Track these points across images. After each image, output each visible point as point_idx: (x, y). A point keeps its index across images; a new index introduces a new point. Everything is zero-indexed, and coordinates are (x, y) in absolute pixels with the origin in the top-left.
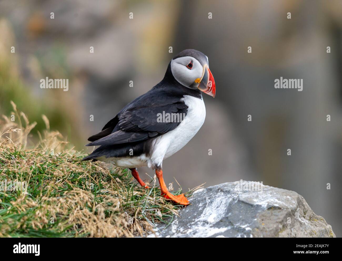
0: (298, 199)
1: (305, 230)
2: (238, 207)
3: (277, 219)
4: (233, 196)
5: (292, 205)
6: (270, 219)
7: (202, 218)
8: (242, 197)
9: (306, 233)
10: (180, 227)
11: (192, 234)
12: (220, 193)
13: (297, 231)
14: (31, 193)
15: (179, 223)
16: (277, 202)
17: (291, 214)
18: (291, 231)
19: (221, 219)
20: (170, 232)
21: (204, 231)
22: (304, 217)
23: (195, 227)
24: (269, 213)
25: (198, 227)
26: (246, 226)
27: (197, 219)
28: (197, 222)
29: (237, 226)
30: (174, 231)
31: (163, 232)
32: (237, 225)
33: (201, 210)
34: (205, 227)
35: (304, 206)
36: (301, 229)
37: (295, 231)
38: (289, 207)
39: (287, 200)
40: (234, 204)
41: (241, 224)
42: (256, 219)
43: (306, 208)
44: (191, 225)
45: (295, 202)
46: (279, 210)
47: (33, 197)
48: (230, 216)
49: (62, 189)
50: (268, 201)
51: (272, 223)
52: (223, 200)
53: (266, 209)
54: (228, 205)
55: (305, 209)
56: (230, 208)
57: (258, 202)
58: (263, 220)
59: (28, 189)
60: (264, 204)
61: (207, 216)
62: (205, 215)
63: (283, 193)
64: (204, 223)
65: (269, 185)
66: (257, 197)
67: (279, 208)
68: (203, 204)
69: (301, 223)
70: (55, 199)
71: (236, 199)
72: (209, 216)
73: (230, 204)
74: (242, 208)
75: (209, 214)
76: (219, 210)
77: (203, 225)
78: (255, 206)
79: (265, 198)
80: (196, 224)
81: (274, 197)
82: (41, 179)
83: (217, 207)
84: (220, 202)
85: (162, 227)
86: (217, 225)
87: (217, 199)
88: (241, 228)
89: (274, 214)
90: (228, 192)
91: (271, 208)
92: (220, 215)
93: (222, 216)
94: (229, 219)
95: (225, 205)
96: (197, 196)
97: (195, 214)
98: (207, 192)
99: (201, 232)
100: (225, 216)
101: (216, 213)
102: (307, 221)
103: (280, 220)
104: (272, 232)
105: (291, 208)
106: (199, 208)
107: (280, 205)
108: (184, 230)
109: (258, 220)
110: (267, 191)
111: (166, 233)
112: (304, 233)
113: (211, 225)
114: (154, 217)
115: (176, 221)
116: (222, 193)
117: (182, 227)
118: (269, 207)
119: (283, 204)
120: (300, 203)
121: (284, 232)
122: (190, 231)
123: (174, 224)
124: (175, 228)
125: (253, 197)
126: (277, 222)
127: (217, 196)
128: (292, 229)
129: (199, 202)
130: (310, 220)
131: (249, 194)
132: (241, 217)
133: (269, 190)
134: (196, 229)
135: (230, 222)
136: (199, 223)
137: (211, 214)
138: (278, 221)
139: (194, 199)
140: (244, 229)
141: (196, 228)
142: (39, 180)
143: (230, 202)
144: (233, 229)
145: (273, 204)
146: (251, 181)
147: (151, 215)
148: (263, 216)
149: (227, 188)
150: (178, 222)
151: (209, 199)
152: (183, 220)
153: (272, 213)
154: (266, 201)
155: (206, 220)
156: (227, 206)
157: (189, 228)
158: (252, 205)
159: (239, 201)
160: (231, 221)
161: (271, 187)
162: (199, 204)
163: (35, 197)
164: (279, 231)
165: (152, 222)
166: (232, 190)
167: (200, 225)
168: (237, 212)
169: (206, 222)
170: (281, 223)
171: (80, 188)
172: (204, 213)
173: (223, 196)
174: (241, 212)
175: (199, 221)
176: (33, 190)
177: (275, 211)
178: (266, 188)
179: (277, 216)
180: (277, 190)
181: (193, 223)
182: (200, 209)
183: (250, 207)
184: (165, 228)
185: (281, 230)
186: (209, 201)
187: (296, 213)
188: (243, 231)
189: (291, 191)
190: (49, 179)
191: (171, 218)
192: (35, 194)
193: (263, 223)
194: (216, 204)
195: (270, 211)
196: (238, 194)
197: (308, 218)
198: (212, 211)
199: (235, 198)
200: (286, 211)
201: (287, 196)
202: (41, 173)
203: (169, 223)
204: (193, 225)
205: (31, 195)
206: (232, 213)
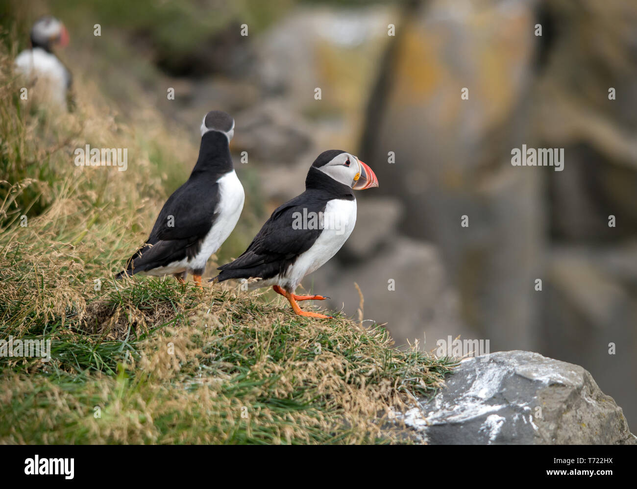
0: (584, 375)
1: (593, 413)
2: (514, 381)
3: (561, 398)
4: (508, 369)
5: (578, 382)
6: (552, 398)
7: (471, 392)
8: (518, 370)
9: (593, 416)
10: (445, 402)
11: (460, 411)
12: (492, 364)
13: (583, 413)
14: (272, 356)
15: (444, 397)
16: (561, 379)
17: (576, 393)
18: (577, 413)
19: (494, 395)
20: (434, 408)
21: (473, 408)
22: (591, 397)
23: (463, 404)
24: (551, 391)
25: (466, 403)
26: (524, 404)
27: (466, 393)
28: (466, 397)
29: (513, 405)
30: (439, 407)
31: (425, 407)
32: (513, 402)
33: (470, 384)
34: (475, 404)
35: (590, 383)
36: (588, 410)
37: (581, 413)
38: (574, 384)
39: (572, 376)
40: (509, 377)
41: (518, 402)
42: (535, 397)
43: (593, 385)
44: (458, 400)
45: (581, 379)
46: (562, 388)
47: (274, 360)
48: (505, 392)
49: (308, 352)
50: (550, 376)
51: (554, 403)
52: (496, 373)
53: (547, 386)
54: (502, 378)
55: (592, 387)
56: (504, 382)
57: (537, 376)
58: (544, 398)
59: (269, 351)
60: (545, 379)
61: (477, 390)
62: (476, 389)
63: (567, 367)
64: (474, 398)
65: (549, 357)
66: (537, 371)
67: (563, 385)
68: (472, 375)
69: (588, 404)
70: (302, 363)
71: (512, 372)
72: (480, 390)
73: (505, 377)
74: (519, 383)
75: (480, 387)
76: (491, 384)
77: (473, 401)
78: (534, 381)
79: (546, 372)
80: (464, 399)
81: (556, 371)
82: (284, 339)
83: (489, 381)
84: (493, 374)
85: (424, 402)
86: (490, 402)
87: (488, 372)
88: (518, 406)
89: (557, 392)
90: (503, 363)
91: (553, 384)
92: (493, 390)
93: (495, 391)
94: (504, 395)
95: (499, 378)
96: (465, 366)
97: (463, 388)
98: (476, 363)
99: (471, 410)
100: (499, 391)
101: (488, 388)
102: (594, 402)
103: (564, 400)
104: (555, 413)
105: (577, 385)
106: (467, 381)
107: (564, 382)
108: (450, 407)
109: (538, 398)
110: (549, 363)
111: (428, 409)
112: (591, 415)
113: (482, 402)
114: (415, 389)
115: (441, 395)
116: (495, 365)
117: (447, 402)
118: (551, 383)
119: (567, 380)
120: (586, 380)
121: (568, 413)
122: (457, 407)
123: (438, 398)
124: (440, 403)
125: (532, 370)
126: (560, 402)
127: (489, 367)
128: (578, 411)
129: (467, 373)
130: (597, 400)
131: (527, 367)
132: (518, 393)
133: (551, 362)
134: (465, 406)
135: (505, 399)
136: (467, 398)
137: (482, 389)
138: (561, 400)
139: (462, 369)
140: (522, 409)
141: (465, 404)
142: (282, 341)
143: (505, 375)
144: (509, 407)
145: (555, 380)
146: (529, 351)
147: (411, 387)
148: (544, 393)
149: (501, 359)
150: (442, 396)
151: (479, 370)
152: (449, 394)
153: (554, 391)
154: (547, 376)
155: (476, 394)
156: (501, 380)
157: (455, 404)
158: (531, 381)
159: (516, 375)
160: (507, 398)
161: (553, 360)
162: (467, 376)
163: (277, 361)
164: (563, 412)
165: (413, 395)
166: (506, 361)
167: (469, 401)
168: (513, 388)
169: (475, 398)
170: (565, 402)
171: (330, 351)
172: (473, 386)
173: (495, 367)
174: (518, 387)
175: (468, 396)
176: (274, 352)
177: (559, 388)
178: (546, 360)
179: (560, 394)
180: (560, 363)
181: (461, 398)
182: (469, 382)
183: (529, 382)
184: (428, 402)
185: (566, 411)
186: (480, 372)
187: (582, 392)
188: (520, 411)
189: (576, 365)
190: (293, 340)
191: (434, 391)
192: (277, 357)
193: (544, 402)
194: (487, 377)
195: (552, 388)
196: (513, 366)
197: (595, 398)
198: (484, 385)
199: (510, 371)
200: (571, 389)
201: (571, 371)
202: (283, 333)
203: (433, 397)
204: (460, 400)
205: (272, 358)
206: (507, 389)
